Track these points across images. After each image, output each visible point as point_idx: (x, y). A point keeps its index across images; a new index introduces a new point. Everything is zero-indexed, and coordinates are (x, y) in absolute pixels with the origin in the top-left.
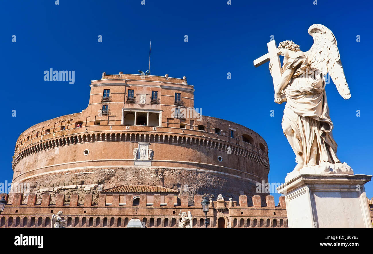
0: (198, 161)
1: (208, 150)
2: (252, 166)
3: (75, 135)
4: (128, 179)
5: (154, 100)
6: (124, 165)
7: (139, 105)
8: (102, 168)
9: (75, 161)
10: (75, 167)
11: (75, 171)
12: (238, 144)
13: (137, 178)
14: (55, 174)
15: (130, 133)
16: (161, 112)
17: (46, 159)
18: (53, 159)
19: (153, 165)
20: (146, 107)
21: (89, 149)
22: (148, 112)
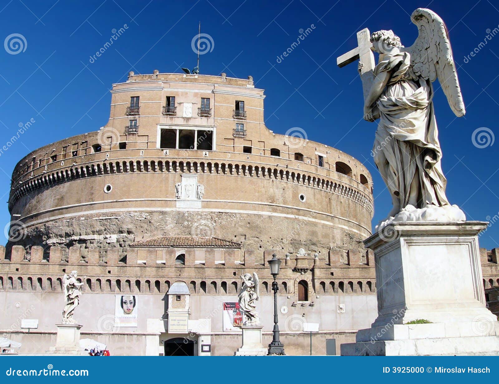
0: (271, 201)
1: (285, 185)
2: (349, 207)
3: (92, 164)
4: (169, 226)
5: (205, 112)
6: (162, 206)
7: (182, 120)
8: (131, 211)
9: (93, 201)
10: (93, 209)
11: (93, 216)
12: (329, 176)
13: (181, 226)
14: (66, 219)
15: (169, 160)
17: (53, 198)
18: (62, 198)
19: (203, 207)
20: (191, 122)
21: (112, 184)
22: (196, 129)
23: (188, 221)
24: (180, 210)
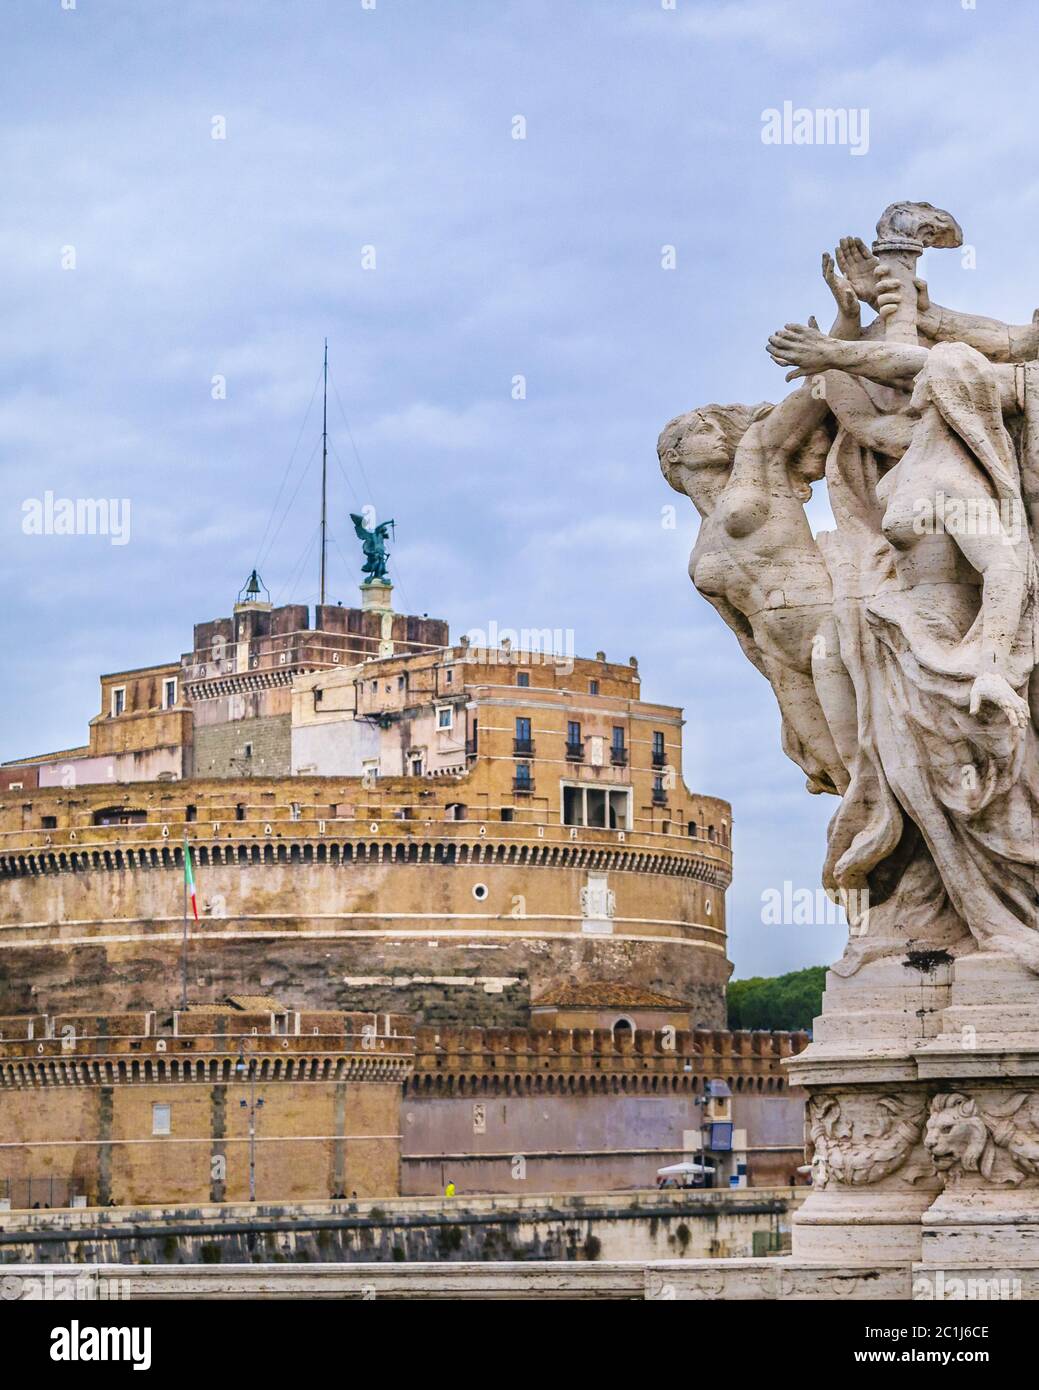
0: (684, 919)
4: (574, 965)
5: (619, 756)
6: (564, 930)
7: (591, 771)
8: (523, 938)
9: (450, 912)
10: (453, 928)
11: (454, 941)
13: (590, 965)
14: (389, 939)
15: (578, 847)
16: (630, 790)
17: (343, 893)
19: (617, 931)
20: (604, 776)
21: (488, 885)
22: (608, 788)
23: (598, 956)
24: (589, 936)
